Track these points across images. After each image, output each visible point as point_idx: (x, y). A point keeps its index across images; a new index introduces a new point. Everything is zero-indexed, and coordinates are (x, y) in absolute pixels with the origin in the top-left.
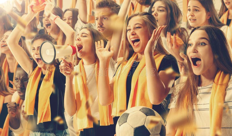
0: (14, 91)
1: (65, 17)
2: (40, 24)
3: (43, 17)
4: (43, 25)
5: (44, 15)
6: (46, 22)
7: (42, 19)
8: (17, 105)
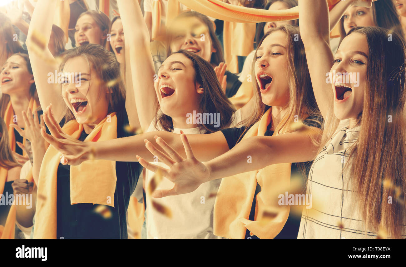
0: (25, 160)
1: (113, 31)
2: (70, 41)
3: (75, 30)
4: (76, 45)
5: (78, 26)
6: (81, 38)
7: (74, 34)
8: (29, 185)
